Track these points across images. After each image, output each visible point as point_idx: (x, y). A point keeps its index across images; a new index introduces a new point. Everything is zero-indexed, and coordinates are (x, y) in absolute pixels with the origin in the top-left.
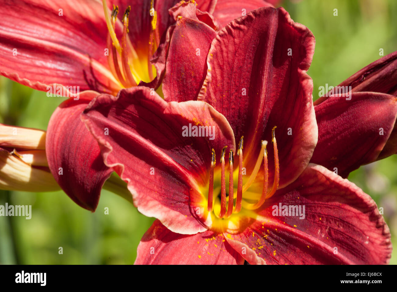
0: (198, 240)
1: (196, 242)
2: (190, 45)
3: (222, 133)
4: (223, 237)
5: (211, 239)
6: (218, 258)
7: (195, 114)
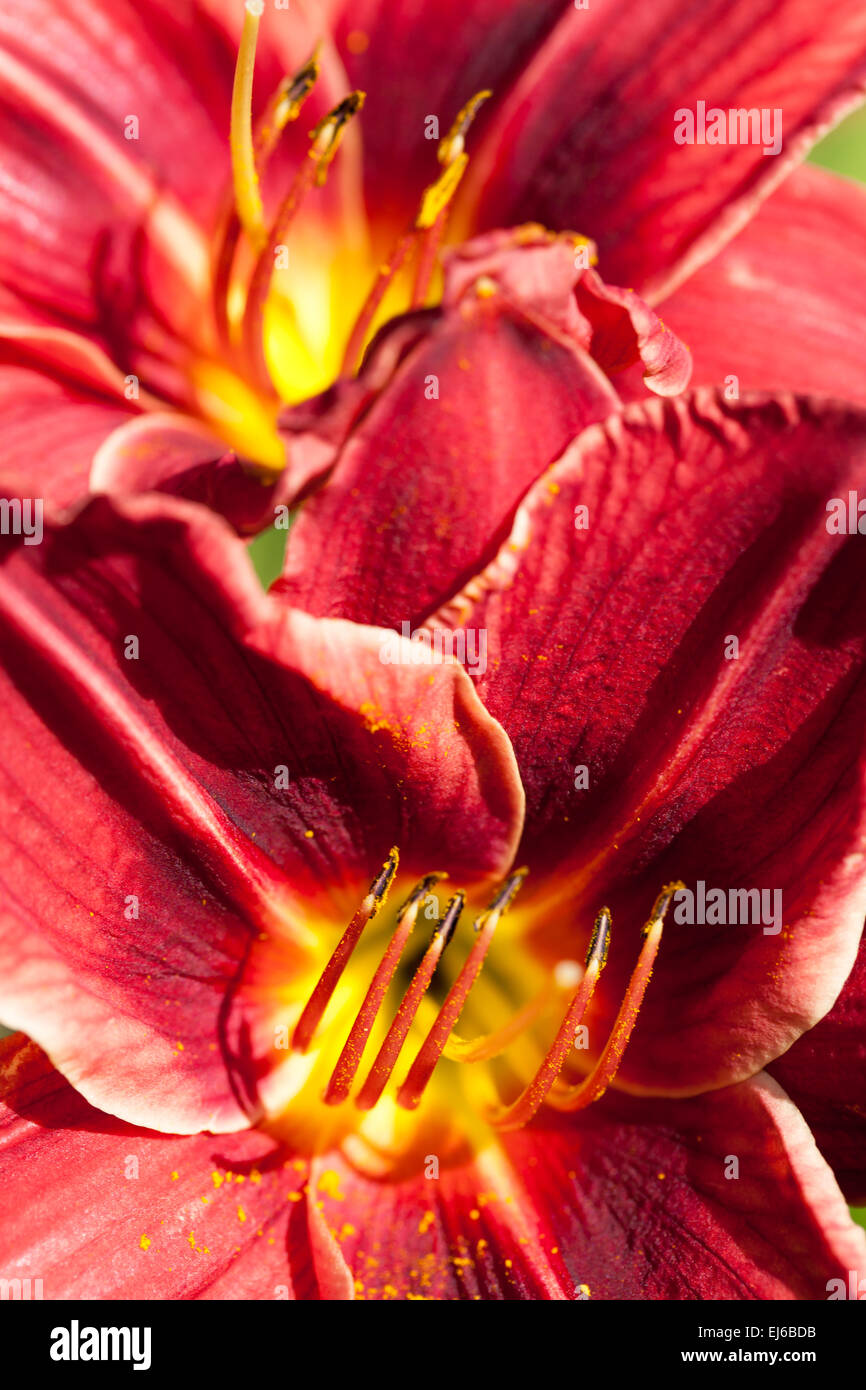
0: (180, 1162)
1: (165, 1170)
2: (481, 412)
3: (475, 786)
4: (303, 1178)
5: (240, 1179)
6: (227, 1269)
7: (382, 688)
